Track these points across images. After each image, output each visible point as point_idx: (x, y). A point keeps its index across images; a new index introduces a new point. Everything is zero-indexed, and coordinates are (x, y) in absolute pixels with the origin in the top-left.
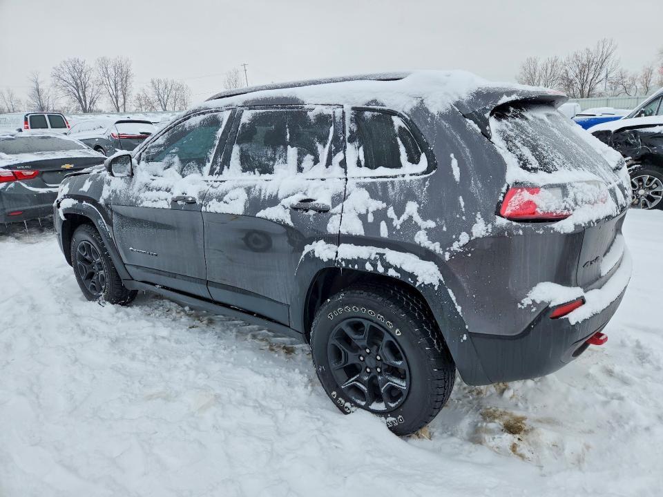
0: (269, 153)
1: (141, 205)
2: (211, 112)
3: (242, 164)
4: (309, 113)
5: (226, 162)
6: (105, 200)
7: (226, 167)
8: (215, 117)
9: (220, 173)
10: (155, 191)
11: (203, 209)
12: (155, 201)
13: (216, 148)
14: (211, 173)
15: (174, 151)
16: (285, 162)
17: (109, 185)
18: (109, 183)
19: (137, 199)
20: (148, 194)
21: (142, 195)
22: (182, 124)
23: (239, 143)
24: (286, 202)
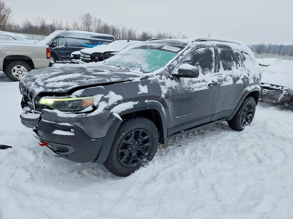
0: (230, 63)
1: (193, 91)
2: (207, 47)
3: (224, 67)
4: (234, 51)
5: (219, 67)
6: (165, 94)
7: (220, 69)
8: (208, 49)
9: (218, 71)
10: (198, 83)
11: (221, 85)
12: (200, 87)
13: (214, 62)
14: (215, 72)
15: (197, 63)
16: (234, 66)
17: (164, 85)
18: (163, 84)
19: (189, 88)
20: (195, 85)
21: (192, 86)
22: (196, 51)
23: (221, 60)
24: (241, 78)
